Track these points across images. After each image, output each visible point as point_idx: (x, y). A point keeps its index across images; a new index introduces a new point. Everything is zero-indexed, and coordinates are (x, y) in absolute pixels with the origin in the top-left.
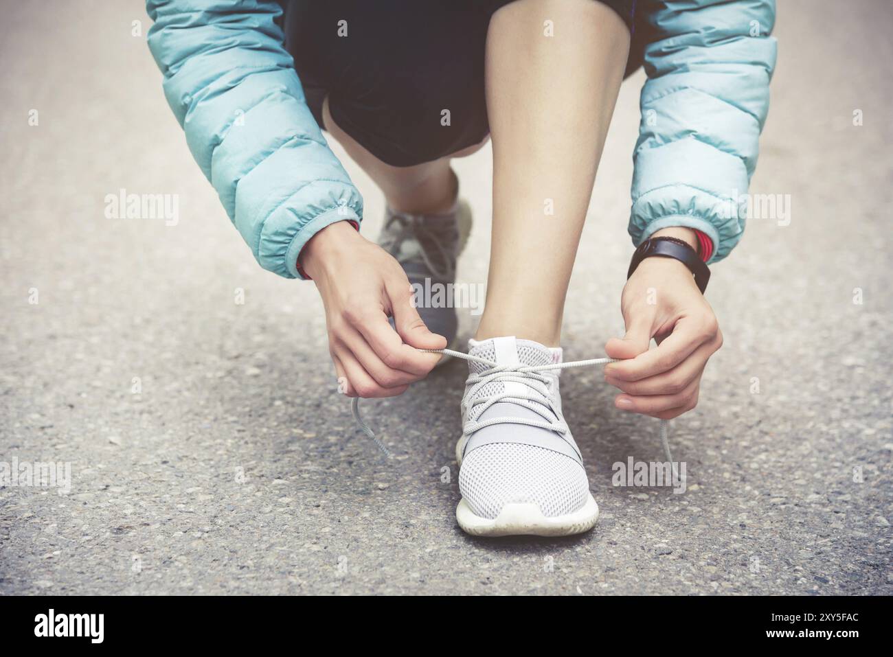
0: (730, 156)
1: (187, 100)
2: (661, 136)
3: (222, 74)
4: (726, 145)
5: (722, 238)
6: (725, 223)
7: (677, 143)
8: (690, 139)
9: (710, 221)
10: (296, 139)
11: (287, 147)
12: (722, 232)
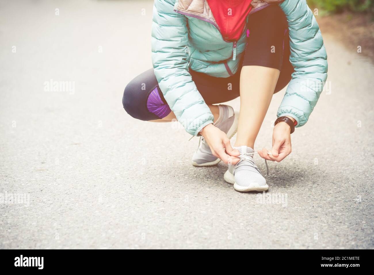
0: (305, 100)
1: (170, 87)
2: (289, 94)
3: (180, 82)
4: (305, 97)
5: (300, 121)
6: (300, 117)
7: (292, 95)
8: (295, 95)
9: (296, 116)
10: (201, 102)
11: (199, 104)
12: (300, 119)
